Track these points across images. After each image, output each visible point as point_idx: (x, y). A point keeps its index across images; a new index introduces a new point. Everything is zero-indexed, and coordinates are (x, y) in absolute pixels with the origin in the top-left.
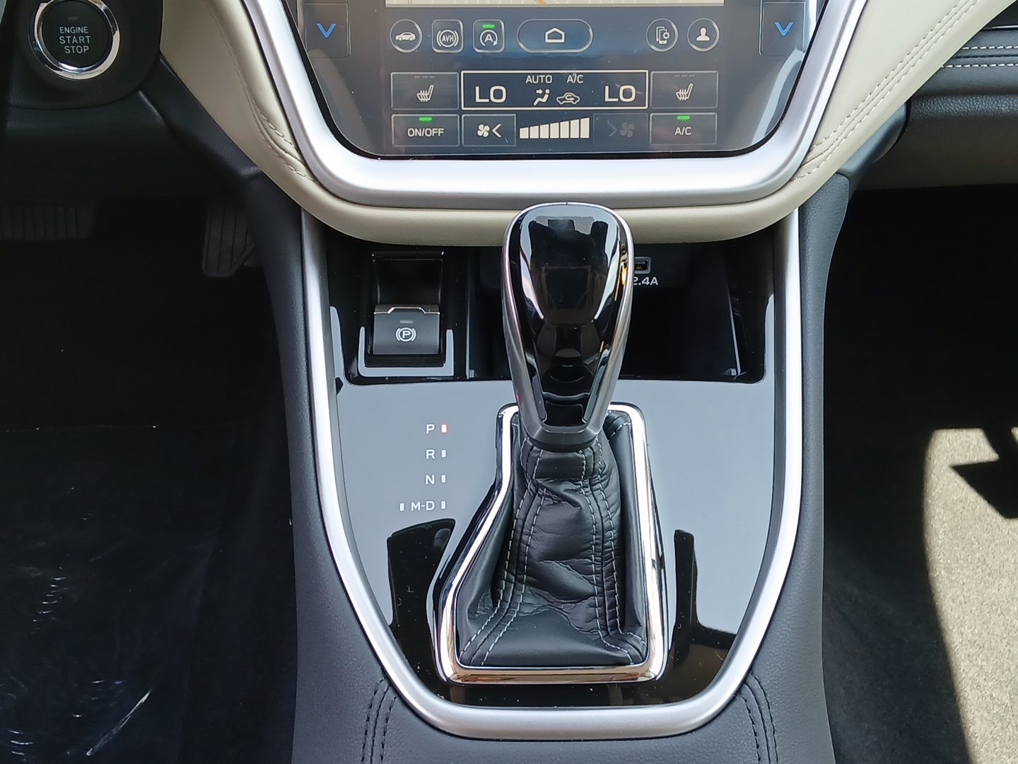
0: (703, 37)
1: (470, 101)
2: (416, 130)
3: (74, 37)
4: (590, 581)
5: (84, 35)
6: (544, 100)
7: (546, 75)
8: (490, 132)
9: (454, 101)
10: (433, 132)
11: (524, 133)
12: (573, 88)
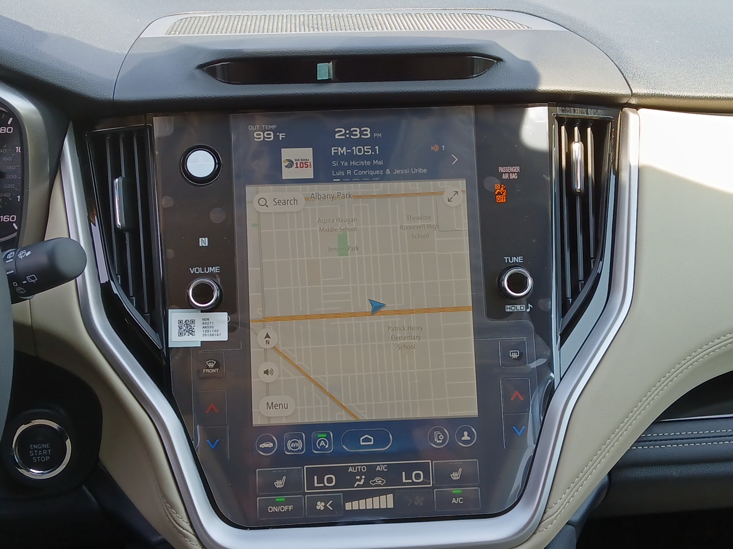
0: (466, 437)
1: (311, 486)
2: (274, 507)
3: (40, 451)
5: (46, 449)
6: (361, 483)
7: (362, 466)
8: (325, 506)
9: (300, 486)
10: (286, 508)
11: (348, 506)
12: (381, 474)
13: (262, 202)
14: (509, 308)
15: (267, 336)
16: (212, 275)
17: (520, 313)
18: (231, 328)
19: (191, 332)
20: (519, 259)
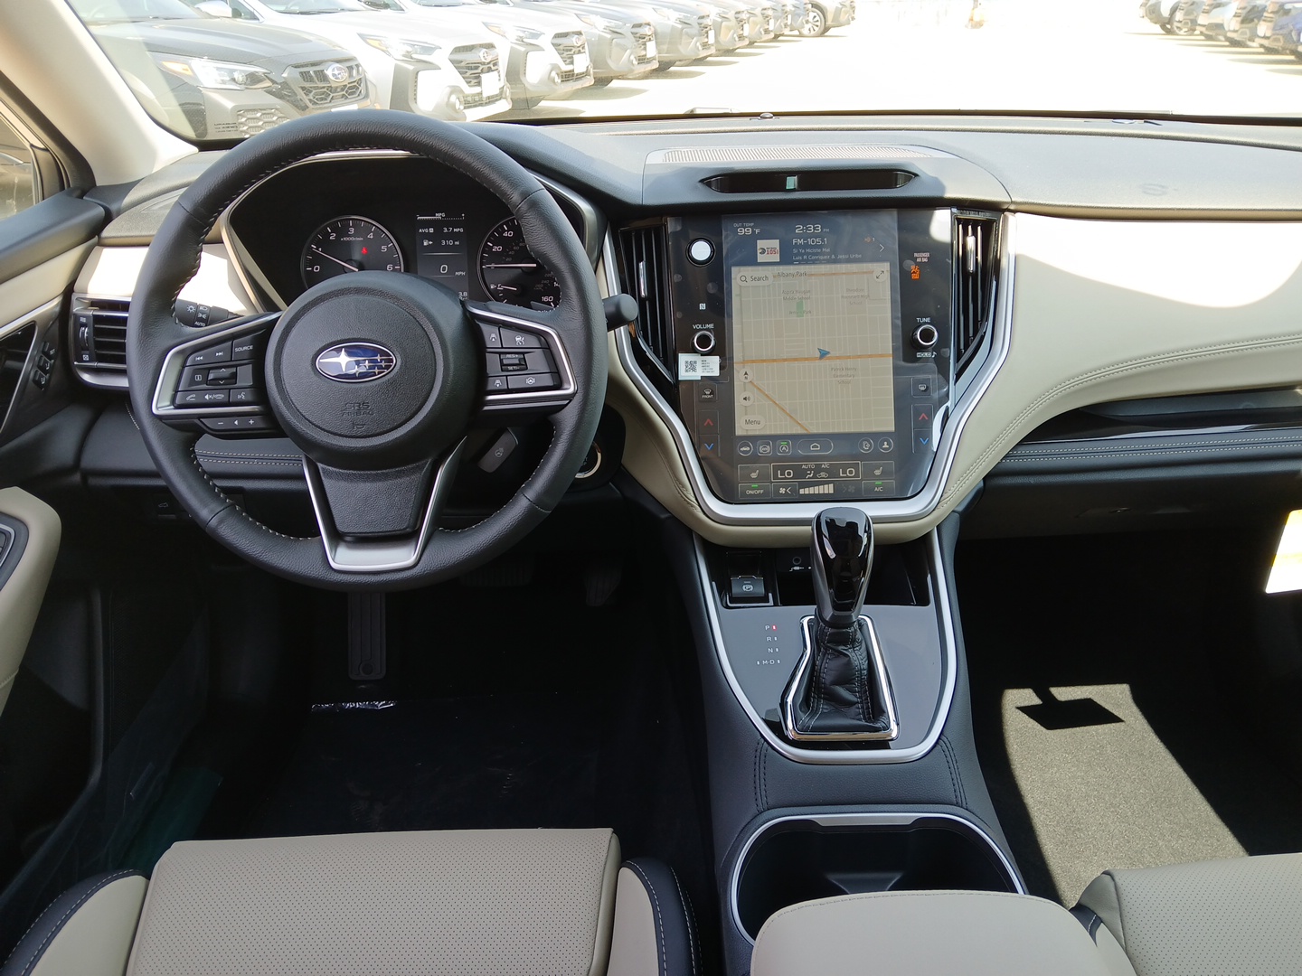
0: (886, 446)
1: (776, 477)
2: (751, 491)
4: (856, 696)
6: (811, 476)
7: (812, 465)
8: (786, 491)
9: (769, 477)
10: (758, 492)
11: (802, 491)
12: (824, 470)
13: (743, 278)
14: (919, 355)
15: (746, 374)
16: (708, 330)
17: (927, 360)
18: (722, 367)
19: (694, 369)
20: (928, 320)
